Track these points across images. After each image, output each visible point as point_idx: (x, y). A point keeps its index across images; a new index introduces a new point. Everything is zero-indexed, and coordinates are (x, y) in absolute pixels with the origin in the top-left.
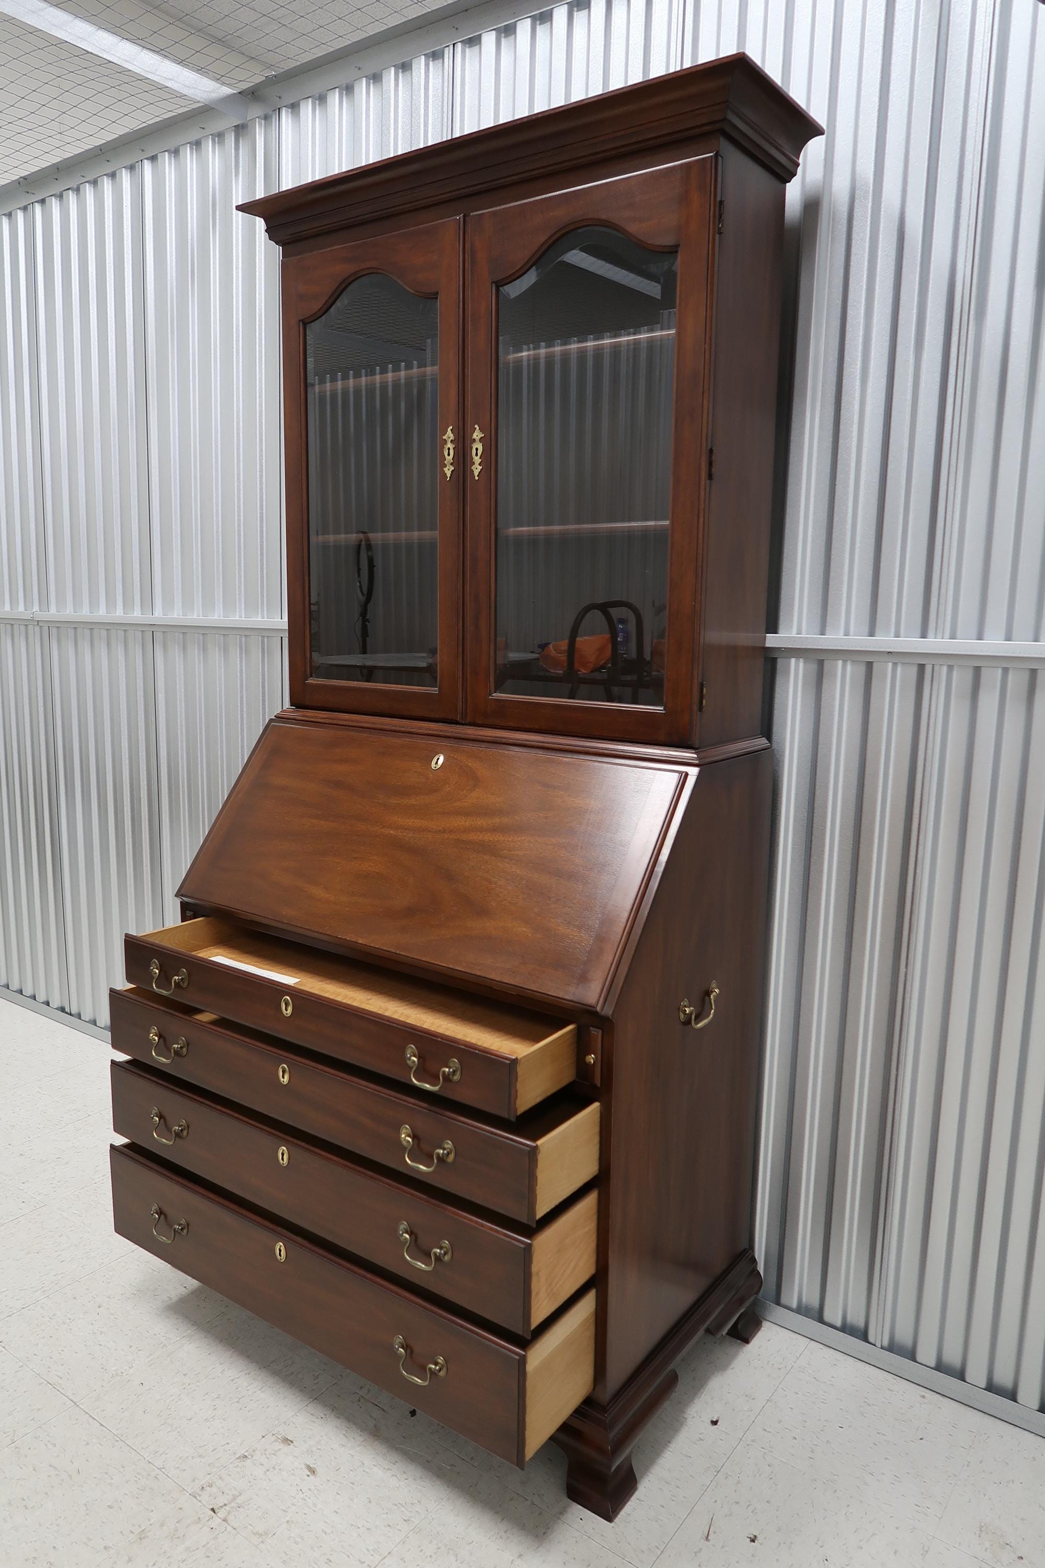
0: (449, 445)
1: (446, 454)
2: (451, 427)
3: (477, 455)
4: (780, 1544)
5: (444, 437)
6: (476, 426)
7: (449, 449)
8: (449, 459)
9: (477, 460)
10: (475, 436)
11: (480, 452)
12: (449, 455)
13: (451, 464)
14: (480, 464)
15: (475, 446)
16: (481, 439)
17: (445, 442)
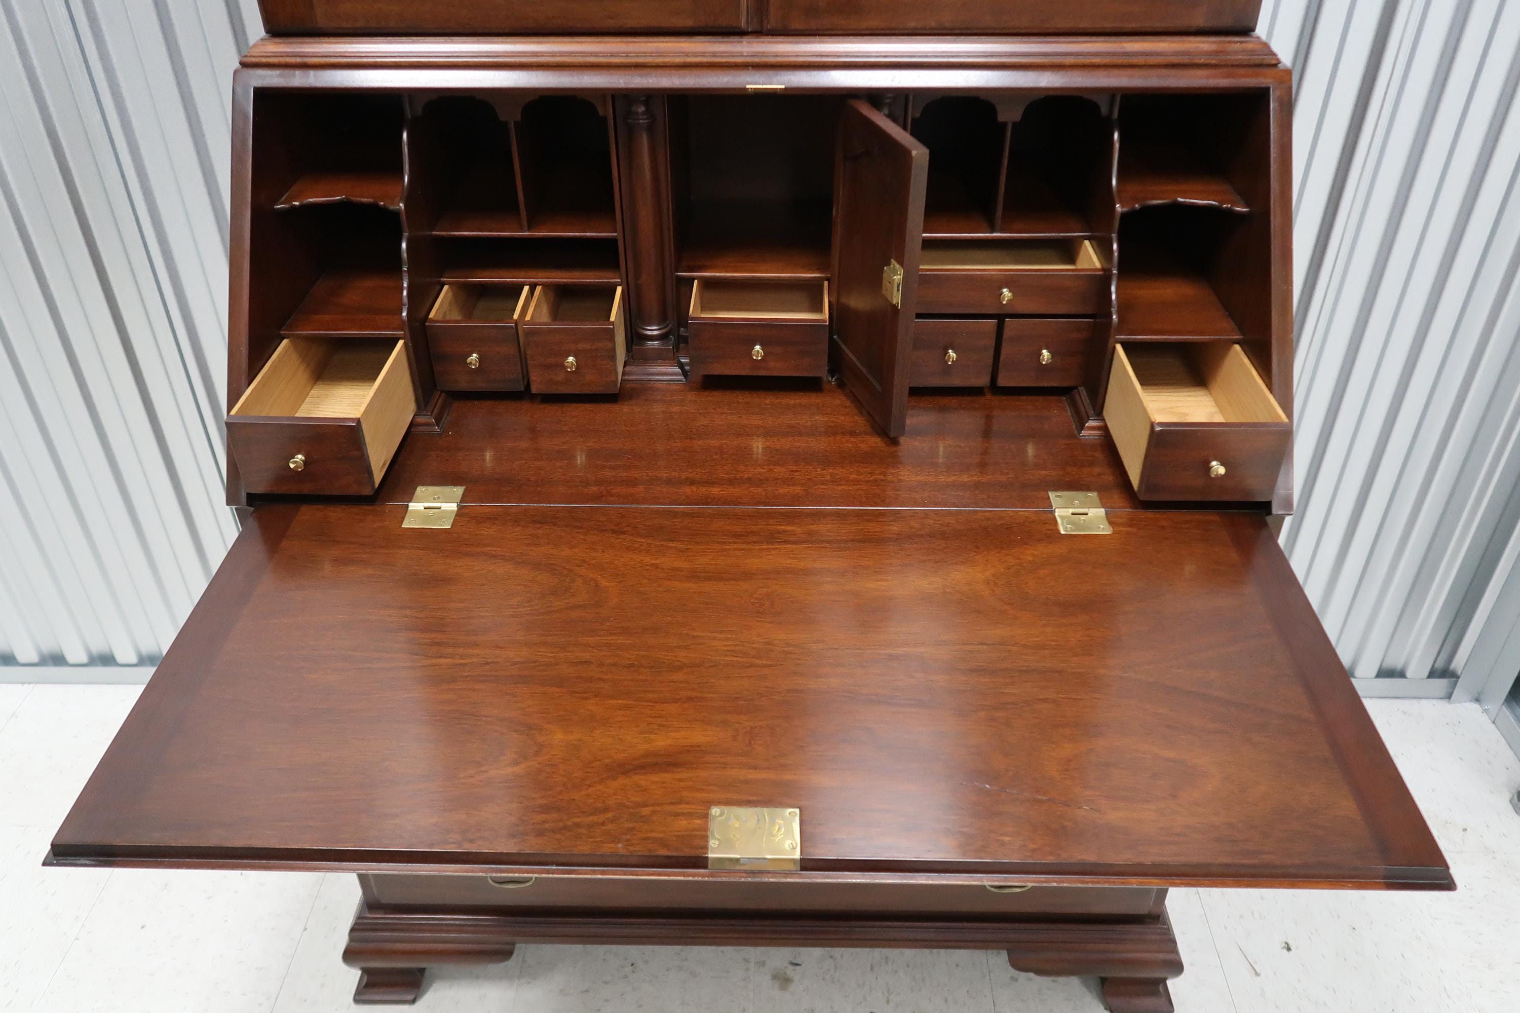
4: (1310, 936)
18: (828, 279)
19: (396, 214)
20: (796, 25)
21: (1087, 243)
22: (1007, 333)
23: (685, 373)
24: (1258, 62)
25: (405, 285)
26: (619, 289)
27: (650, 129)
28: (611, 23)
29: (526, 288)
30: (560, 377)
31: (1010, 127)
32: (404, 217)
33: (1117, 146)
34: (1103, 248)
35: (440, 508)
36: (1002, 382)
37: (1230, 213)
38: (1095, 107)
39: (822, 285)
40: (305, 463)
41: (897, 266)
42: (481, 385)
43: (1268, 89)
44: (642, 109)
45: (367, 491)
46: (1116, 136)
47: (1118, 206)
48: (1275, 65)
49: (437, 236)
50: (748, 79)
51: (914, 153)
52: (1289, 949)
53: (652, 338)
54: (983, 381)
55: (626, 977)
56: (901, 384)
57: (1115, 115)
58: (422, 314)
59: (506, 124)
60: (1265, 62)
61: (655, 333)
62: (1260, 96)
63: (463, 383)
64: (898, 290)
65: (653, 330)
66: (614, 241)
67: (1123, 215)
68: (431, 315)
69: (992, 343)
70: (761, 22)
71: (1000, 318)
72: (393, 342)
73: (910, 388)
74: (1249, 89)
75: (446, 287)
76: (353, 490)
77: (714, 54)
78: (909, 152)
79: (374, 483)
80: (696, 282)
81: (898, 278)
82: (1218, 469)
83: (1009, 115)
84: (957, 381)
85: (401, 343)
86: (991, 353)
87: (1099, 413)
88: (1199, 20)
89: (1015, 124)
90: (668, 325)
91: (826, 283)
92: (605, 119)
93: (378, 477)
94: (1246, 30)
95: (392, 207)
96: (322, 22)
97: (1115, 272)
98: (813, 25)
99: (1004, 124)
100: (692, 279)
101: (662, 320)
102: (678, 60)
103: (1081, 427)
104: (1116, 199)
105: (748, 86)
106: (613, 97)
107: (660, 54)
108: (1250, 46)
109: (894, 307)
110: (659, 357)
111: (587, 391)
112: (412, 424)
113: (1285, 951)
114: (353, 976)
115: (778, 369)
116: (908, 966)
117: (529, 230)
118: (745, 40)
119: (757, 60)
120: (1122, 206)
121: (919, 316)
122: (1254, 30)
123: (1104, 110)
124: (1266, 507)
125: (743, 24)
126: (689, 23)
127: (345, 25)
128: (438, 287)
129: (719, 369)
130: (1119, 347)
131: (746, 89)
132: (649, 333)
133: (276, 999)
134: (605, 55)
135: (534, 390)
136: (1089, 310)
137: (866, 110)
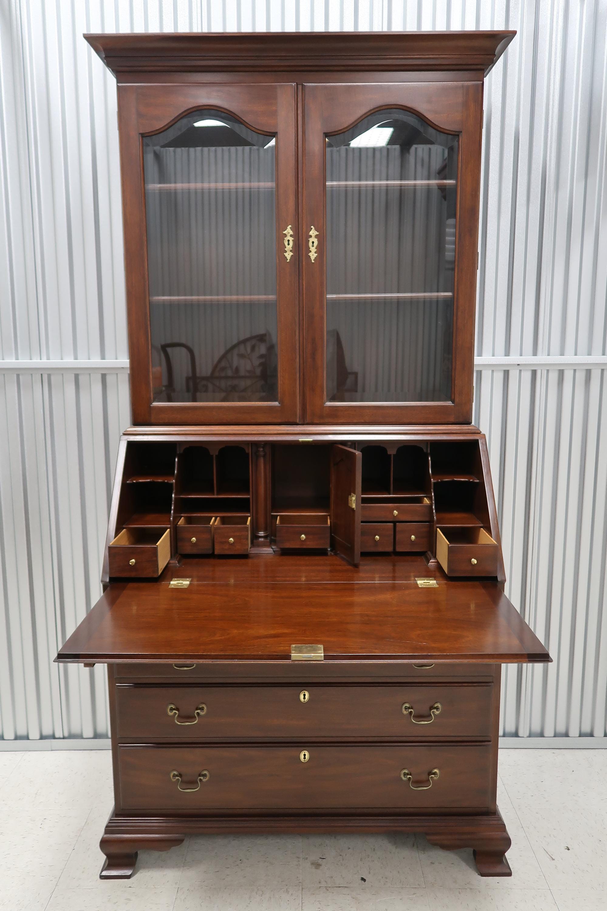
0: (289, 238)
1: (286, 243)
2: (290, 226)
3: (313, 246)
4: (579, 845)
5: (284, 232)
6: (312, 227)
7: (289, 241)
8: (289, 247)
9: (313, 249)
10: (311, 233)
11: (316, 244)
12: (289, 244)
13: (291, 251)
14: (316, 253)
15: (311, 240)
16: (316, 236)
17: (285, 235)
18: (329, 515)
19: (172, 484)
20: (315, 422)
21: (425, 498)
22: (397, 529)
23: (274, 551)
24: (474, 432)
25: (172, 508)
26: (249, 518)
27: (264, 456)
28: (253, 421)
29: (213, 518)
30: (227, 547)
31: (392, 456)
32: (174, 485)
33: (430, 462)
34: (430, 498)
35: (182, 583)
36: (399, 549)
37: (473, 482)
38: (422, 449)
39: (327, 518)
40: (136, 563)
41: (353, 494)
42: (195, 551)
43: (478, 440)
44: (262, 449)
45: (155, 576)
46: (430, 458)
47: (432, 480)
48: (480, 433)
49: (182, 498)
50: (300, 437)
51: (357, 453)
52: (569, 849)
53: (261, 537)
54: (390, 549)
55: (238, 865)
56: (358, 551)
57: (429, 451)
58: (177, 522)
59: (212, 456)
60: (476, 432)
61: (262, 535)
62: (476, 442)
63: (188, 550)
64: (354, 503)
65: (262, 534)
66: (249, 499)
67: (434, 483)
68: (179, 524)
69: (392, 533)
70: (304, 421)
71: (395, 523)
72: (165, 529)
73: (361, 552)
74: (470, 440)
75: (183, 518)
76: (150, 575)
77: (288, 430)
78: (355, 453)
79: (158, 573)
80: (278, 517)
81: (354, 498)
82: (474, 561)
83: (392, 452)
84: (380, 549)
85: (168, 530)
86: (392, 537)
87: (435, 557)
88: (452, 420)
89: (394, 455)
90: (267, 533)
91: (329, 517)
92: (248, 454)
93: (160, 572)
94: (469, 423)
95: (169, 482)
96: (153, 420)
97: (433, 502)
98: (322, 421)
99: (390, 455)
100: (277, 516)
101: (265, 530)
102: (275, 432)
103: (429, 562)
104: (431, 477)
105: (299, 440)
106: (251, 443)
107: (269, 430)
108: (470, 428)
109: (353, 509)
110: (264, 545)
111: (236, 553)
112: (168, 563)
113: (567, 850)
114: (102, 858)
115: (312, 545)
116: (379, 858)
117: (217, 495)
118: (298, 426)
119: (303, 432)
120: (434, 480)
121: (362, 522)
122: (471, 423)
123: (425, 450)
124: (496, 578)
125: (298, 421)
126: (279, 421)
127: (161, 422)
128: (180, 518)
129: (288, 545)
130: (438, 529)
131: (298, 441)
132: (260, 535)
133: (60, 878)
134: (250, 430)
135: (216, 552)
136: (427, 519)
137: (340, 446)
